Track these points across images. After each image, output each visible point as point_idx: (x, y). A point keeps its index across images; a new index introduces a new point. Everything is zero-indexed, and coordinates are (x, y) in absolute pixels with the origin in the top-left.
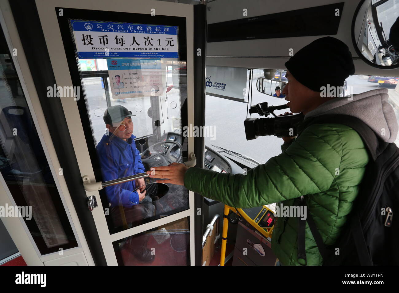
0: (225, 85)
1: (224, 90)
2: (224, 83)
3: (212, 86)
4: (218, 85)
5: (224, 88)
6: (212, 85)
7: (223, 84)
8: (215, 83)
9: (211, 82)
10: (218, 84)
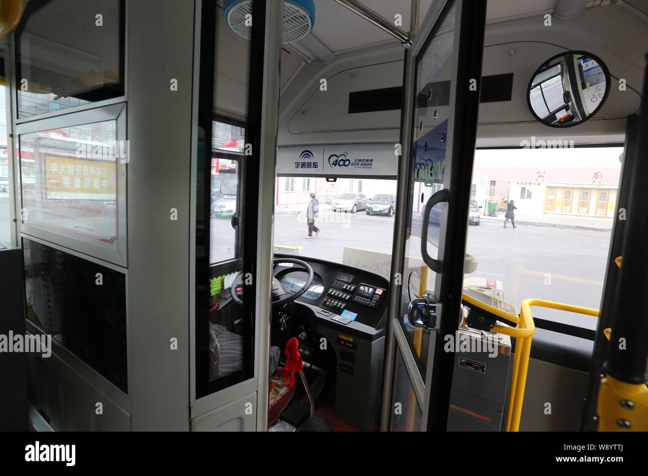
0: (372, 160)
1: (370, 168)
2: (370, 159)
3: (350, 165)
4: (360, 163)
5: (371, 165)
6: (351, 163)
7: (367, 160)
8: (356, 160)
9: (348, 160)
10: (360, 160)
